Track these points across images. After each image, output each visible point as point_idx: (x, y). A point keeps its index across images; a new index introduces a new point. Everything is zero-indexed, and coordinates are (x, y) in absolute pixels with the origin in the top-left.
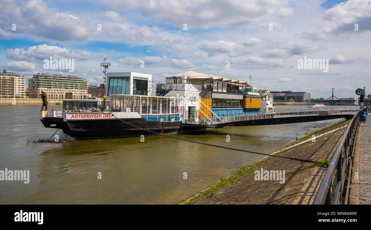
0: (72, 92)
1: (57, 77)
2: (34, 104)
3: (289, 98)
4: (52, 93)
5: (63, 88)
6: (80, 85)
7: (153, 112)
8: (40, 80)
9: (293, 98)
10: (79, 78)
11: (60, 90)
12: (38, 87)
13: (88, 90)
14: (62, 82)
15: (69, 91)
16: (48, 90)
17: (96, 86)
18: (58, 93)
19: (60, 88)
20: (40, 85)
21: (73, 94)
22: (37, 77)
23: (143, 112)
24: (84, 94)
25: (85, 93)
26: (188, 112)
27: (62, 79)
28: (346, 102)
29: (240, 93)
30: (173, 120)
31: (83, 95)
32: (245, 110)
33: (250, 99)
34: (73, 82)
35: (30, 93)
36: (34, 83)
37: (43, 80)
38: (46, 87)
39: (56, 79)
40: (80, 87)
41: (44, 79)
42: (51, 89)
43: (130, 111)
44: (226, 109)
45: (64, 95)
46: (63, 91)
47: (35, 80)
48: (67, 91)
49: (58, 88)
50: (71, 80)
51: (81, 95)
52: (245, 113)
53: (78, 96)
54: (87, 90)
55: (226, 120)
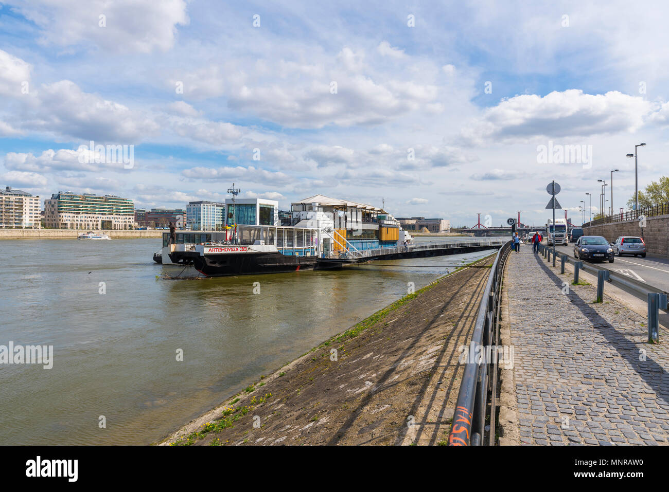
0: (112, 220)
1: (89, 197)
2: (56, 238)
3: (421, 227)
4: (81, 221)
5: (98, 214)
6: (123, 209)
7: (288, 246)
8: (63, 202)
9: (427, 226)
10: (121, 199)
11: (93, 217)
12: (59, 212)
13: (135, 215)
14: (97, 204)
15: (108, 218)
16: (74, 217)
17: (144, 211)
18: (91, 221)
19: (93, 213)
20: (62, 209)
21: (114, 223)
22: (58, 197)
23: (278, 245)
24: (129, 222)
25: (131, 220)
26: (322, 245)
27: (96, 201)
28: (496, 233)
29: (374, 221)
30: (309, 254)
31: (128, 224)
32: (382, 243)
33: (386, 229)
34: (113, 205)
35: (47, 222)
36: (53, 206)
37: (67, 202)
38: (71, 213)
39: (87, 200)
40: (123, 212)
41: (68, 200)
42: (79, 215)
43: (264, 244)
44: (360, 241)
45: (100, 223)
46: (98, 217)
47: (55, 203)
48: (104, 218)
49: (91, 213)
50: (110, 202)
51: (125, 223)
52: (380, 246)
53: (121, 226)
54: (134, 217)
55: (366, 254)
